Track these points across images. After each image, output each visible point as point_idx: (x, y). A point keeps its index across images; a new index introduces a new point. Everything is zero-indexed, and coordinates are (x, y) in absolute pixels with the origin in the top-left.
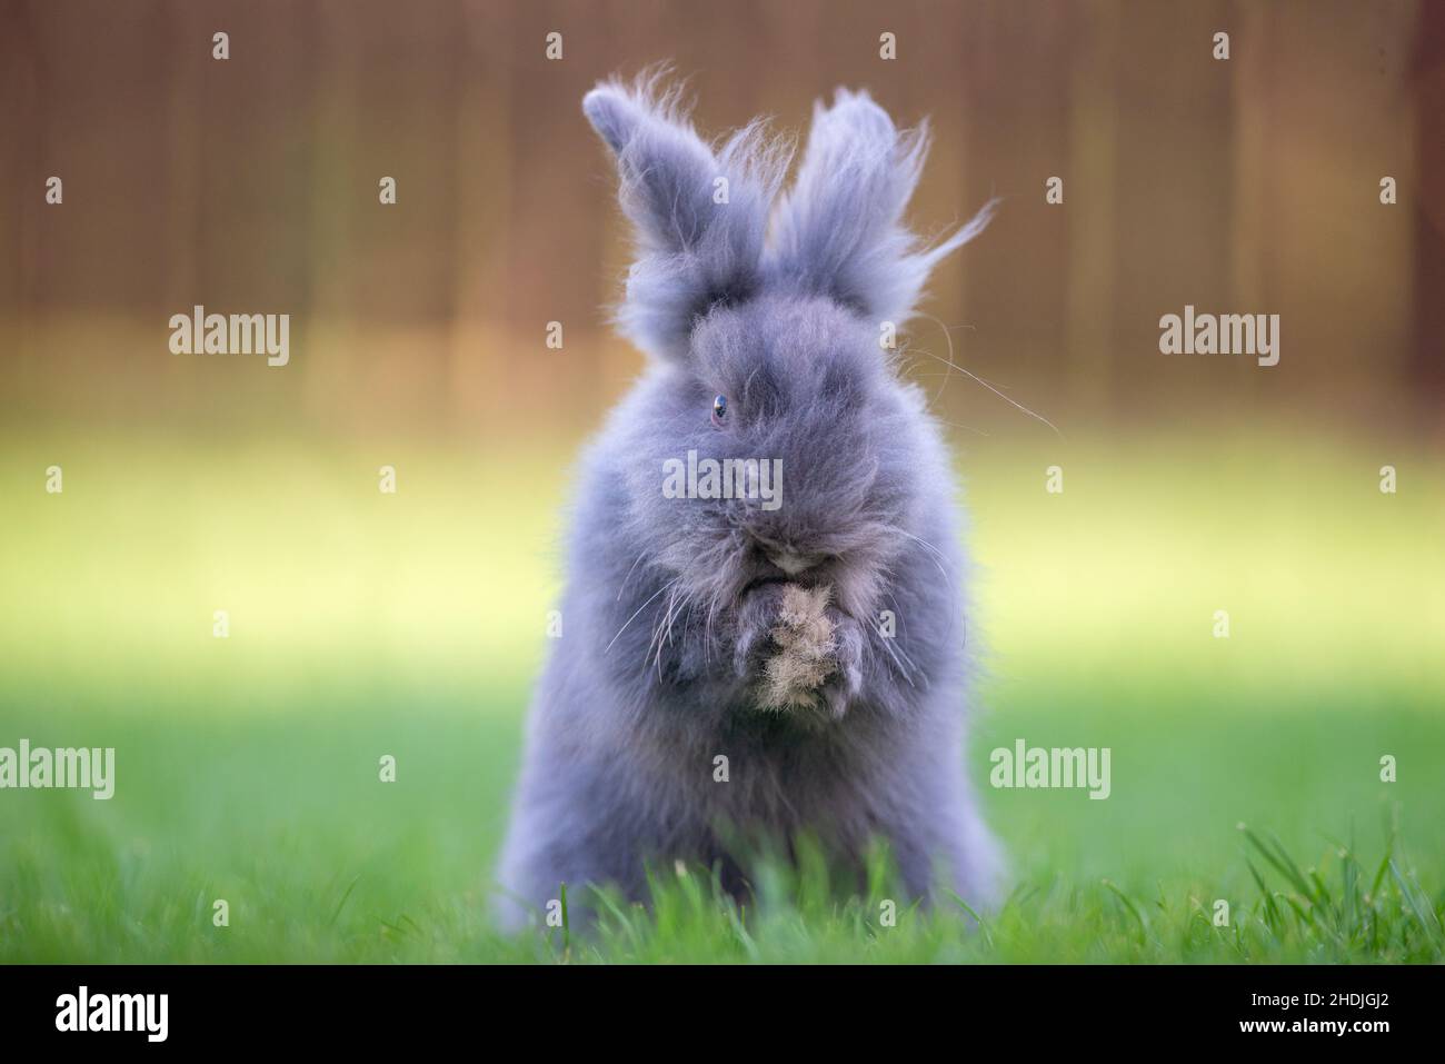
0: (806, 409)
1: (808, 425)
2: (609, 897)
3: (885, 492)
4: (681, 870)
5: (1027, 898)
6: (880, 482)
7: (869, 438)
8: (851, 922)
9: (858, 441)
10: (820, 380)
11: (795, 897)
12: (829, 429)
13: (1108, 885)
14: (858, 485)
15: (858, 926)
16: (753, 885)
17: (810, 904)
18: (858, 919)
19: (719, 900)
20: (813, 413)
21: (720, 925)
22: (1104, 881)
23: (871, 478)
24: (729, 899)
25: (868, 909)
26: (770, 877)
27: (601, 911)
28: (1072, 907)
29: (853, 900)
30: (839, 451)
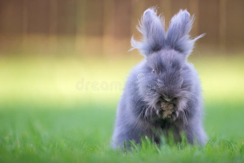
0: (169, 71)
1: (170, 73)
2: (133, 142)
3: (185, 84)
4: (146, 137)
5: (211, 142)
6: (184, 83)
7: (181, 75)
8: (178, 147)
9: (179, 75)
10: (171, 65)
11: (168, 142)
12: (174, 74)
13: (226, 140)
14: (180, 84)
15: (180, 148)
16: (160, 140)
17: (170, 143)
18: (179, 147)
19: (153, 143)
20: (170, 71)
21: (154, 148)
22: (225, 139)
23: (182, 82)
24: (155, 143)
25: (181, 144)
26: (163, 139)
27: (131, 145)
28: (220, 144)
29: (179, 143)
30: (176, 78)
